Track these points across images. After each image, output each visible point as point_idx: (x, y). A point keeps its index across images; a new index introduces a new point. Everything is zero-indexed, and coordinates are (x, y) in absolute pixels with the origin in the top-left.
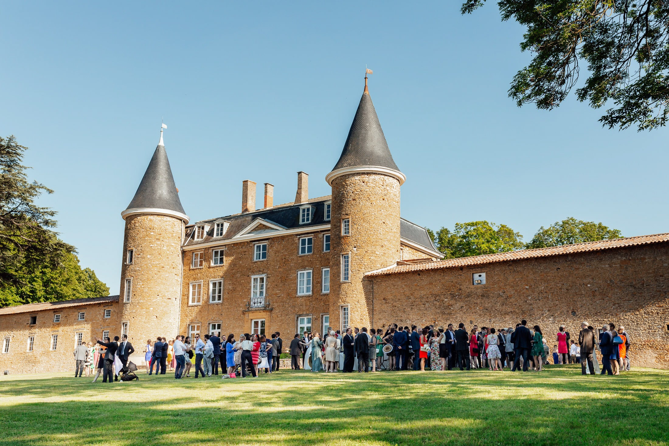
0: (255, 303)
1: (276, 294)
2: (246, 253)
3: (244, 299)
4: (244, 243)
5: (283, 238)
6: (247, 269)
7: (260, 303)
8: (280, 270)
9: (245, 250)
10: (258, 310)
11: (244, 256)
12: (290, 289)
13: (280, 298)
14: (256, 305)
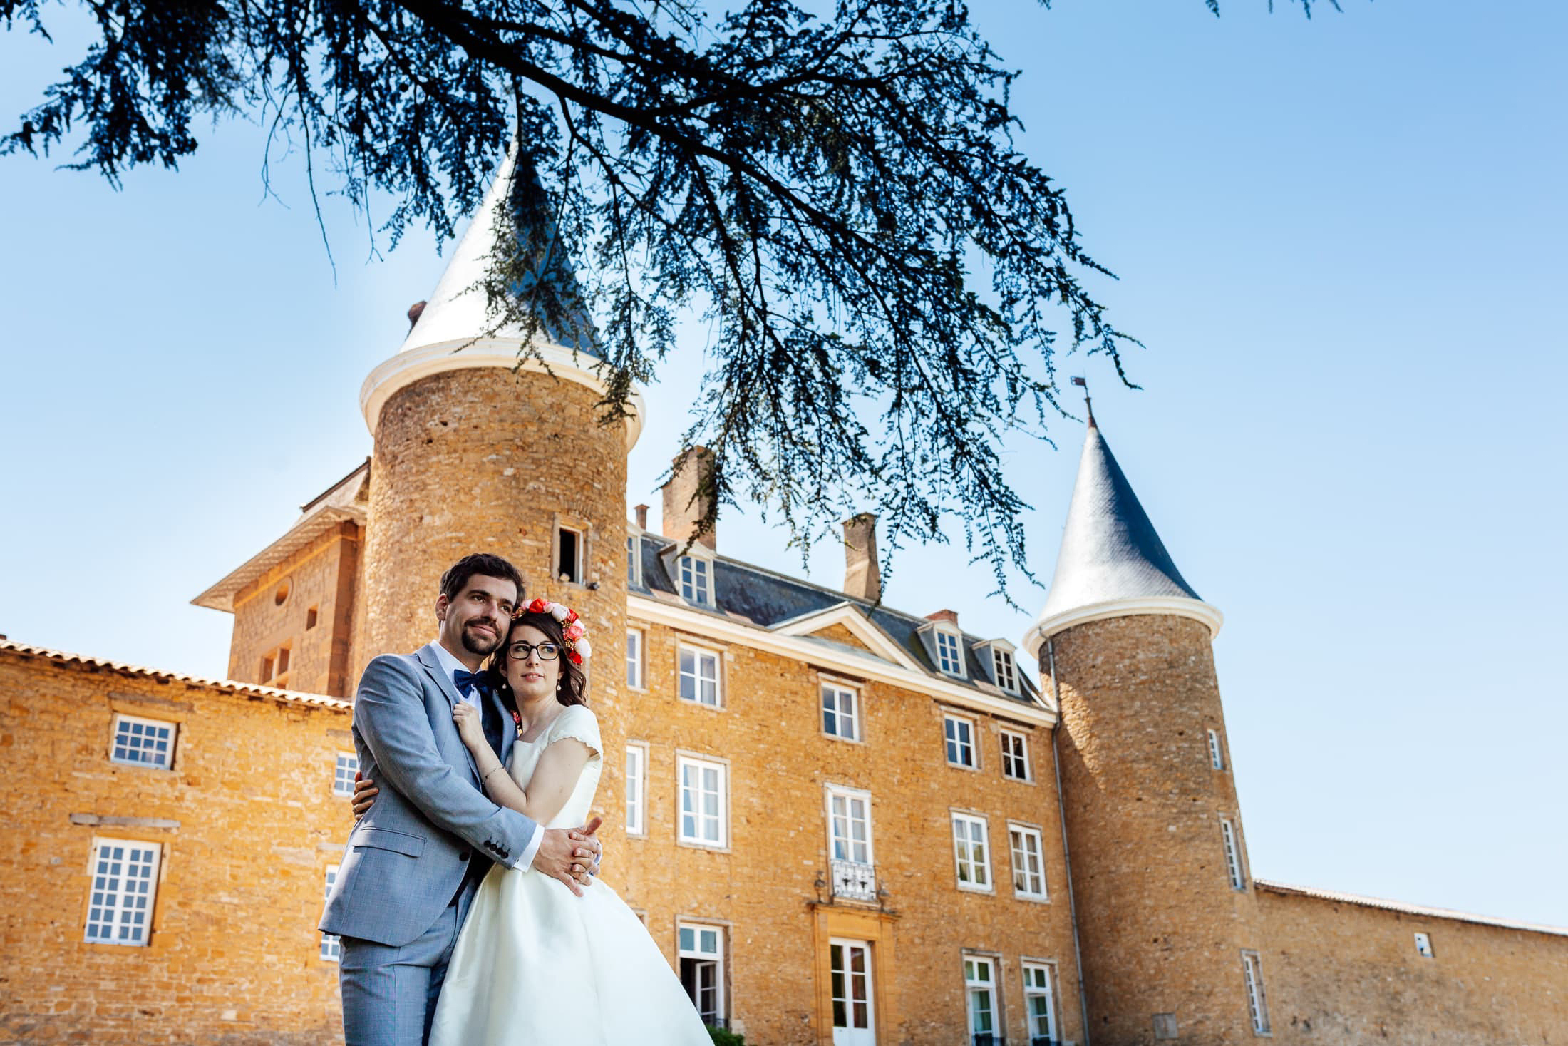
0: (846, 881)
1: (900, 866)
2: (799, 699)
3: (805, 857)
4: (789, 661)
5: (901, 694)
6: (807, 755)
7: (863, 884)
8: (903, 790)
9: (795, 686)
10: (860, 909)
11: (790, 705)
12: (937, 861)
13: (913, 881)
14: (850, 887)
